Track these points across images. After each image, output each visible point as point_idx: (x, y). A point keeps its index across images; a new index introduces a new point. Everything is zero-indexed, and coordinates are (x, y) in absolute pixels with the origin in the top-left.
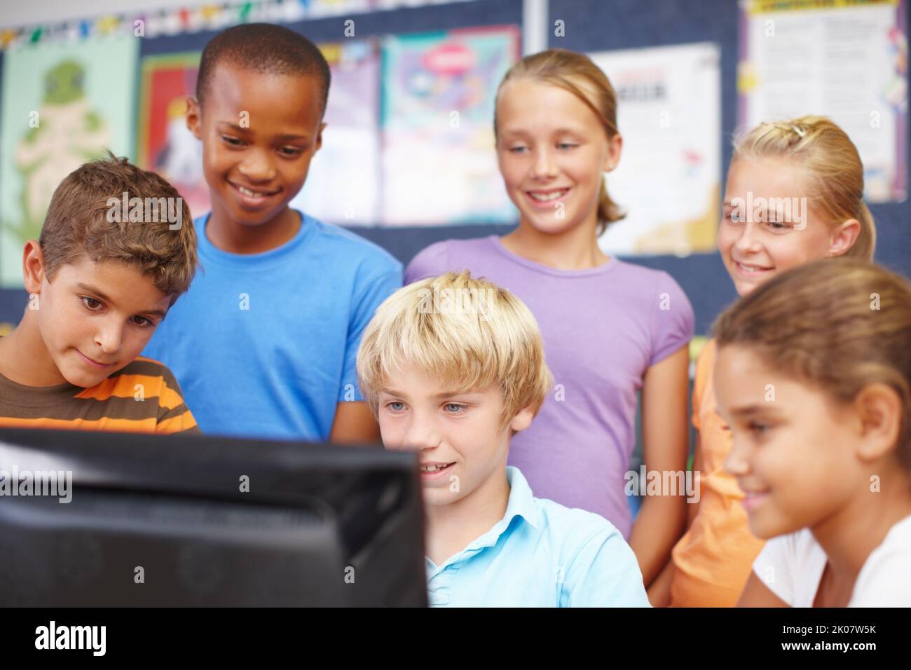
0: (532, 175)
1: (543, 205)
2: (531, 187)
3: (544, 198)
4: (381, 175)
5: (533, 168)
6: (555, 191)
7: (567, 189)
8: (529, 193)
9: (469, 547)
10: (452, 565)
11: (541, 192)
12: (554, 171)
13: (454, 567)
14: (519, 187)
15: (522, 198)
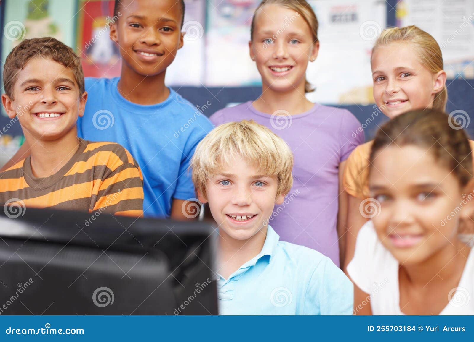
0: (275, 57)
1: (278, 74)
2: (272, 63)
3: (278, 70)
4: (205, 58)
5: (275, 53)
6: (285, 66)
7: (292, 67)
8: (270, 67)
9: (242, 267)
10: (233, 277)
11: (277, 67)
12: (287, 56)
13: (235, 279)
14: (265, 64)
15: (266, 70)
